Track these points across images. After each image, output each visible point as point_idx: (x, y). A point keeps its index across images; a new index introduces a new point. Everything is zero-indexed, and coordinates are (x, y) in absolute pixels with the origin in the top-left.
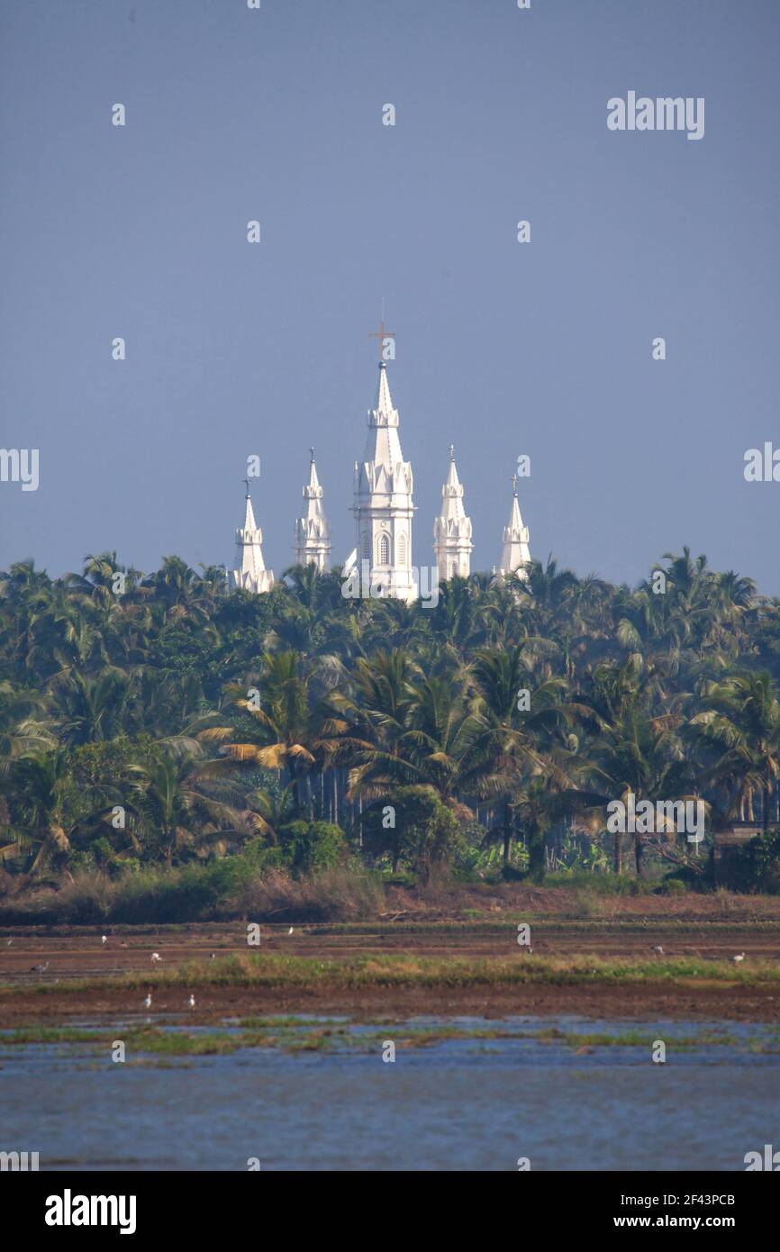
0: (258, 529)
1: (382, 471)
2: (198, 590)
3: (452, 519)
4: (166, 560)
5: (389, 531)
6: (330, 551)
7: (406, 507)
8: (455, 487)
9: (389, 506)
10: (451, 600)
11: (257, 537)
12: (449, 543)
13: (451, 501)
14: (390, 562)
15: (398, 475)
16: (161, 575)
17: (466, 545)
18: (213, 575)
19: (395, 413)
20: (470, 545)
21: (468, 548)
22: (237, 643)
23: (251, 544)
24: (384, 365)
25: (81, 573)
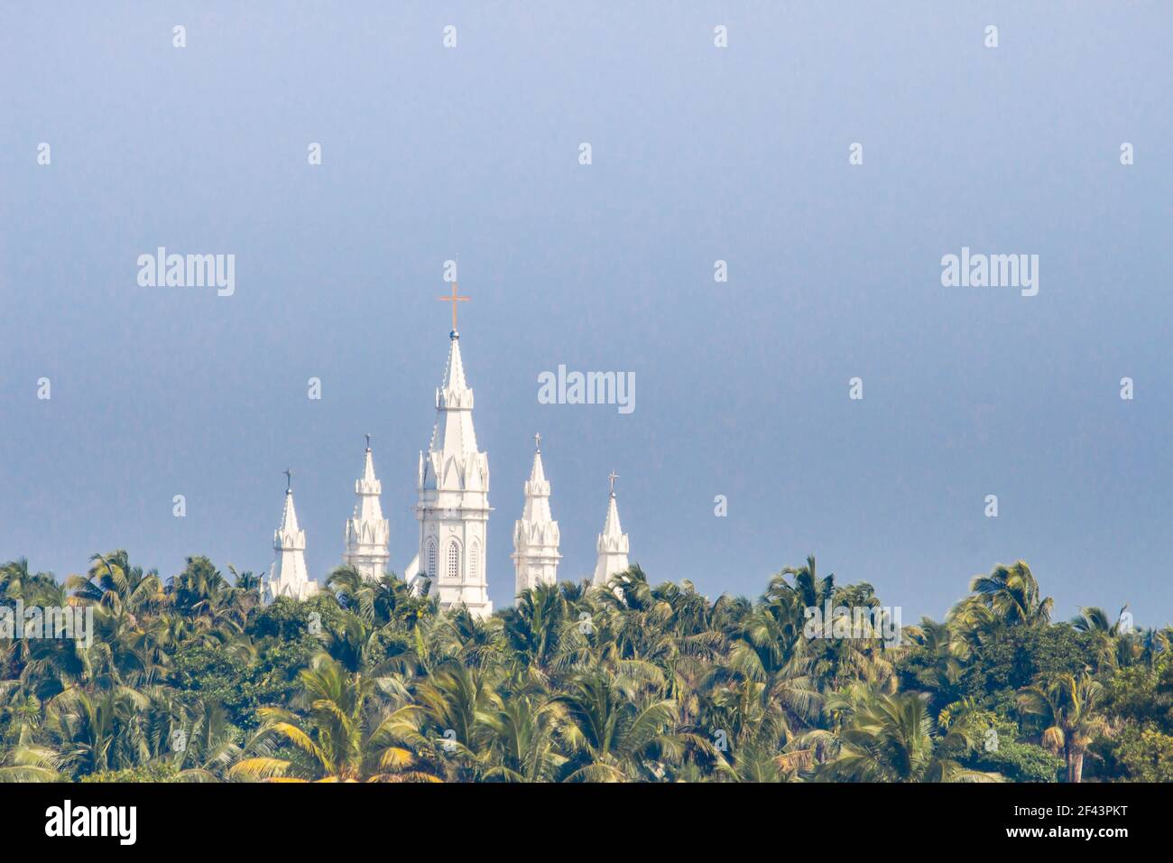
0: (300, 530)
1: (452, 463)
2: (230, 600)
3: (536, 524)
4: (190, 560)
5: (461, 538)
6: (387, 560)
7: (481, 507)
8: (540, 484)
9: (460, 506)
10: (537, 613)
11: (300, 540)
12: (532, 552)
13: (536, 501)
14: (460, 575)
15: (471, 469)
16: (184, 579)
17: (552, 556)
18: (248, 582)
19: (469, 393)
20: (557, 555)
21: (554, 558)
22: (276, 660)
23: (292, 550)
24: (456, 334)
25: (87, 576)
